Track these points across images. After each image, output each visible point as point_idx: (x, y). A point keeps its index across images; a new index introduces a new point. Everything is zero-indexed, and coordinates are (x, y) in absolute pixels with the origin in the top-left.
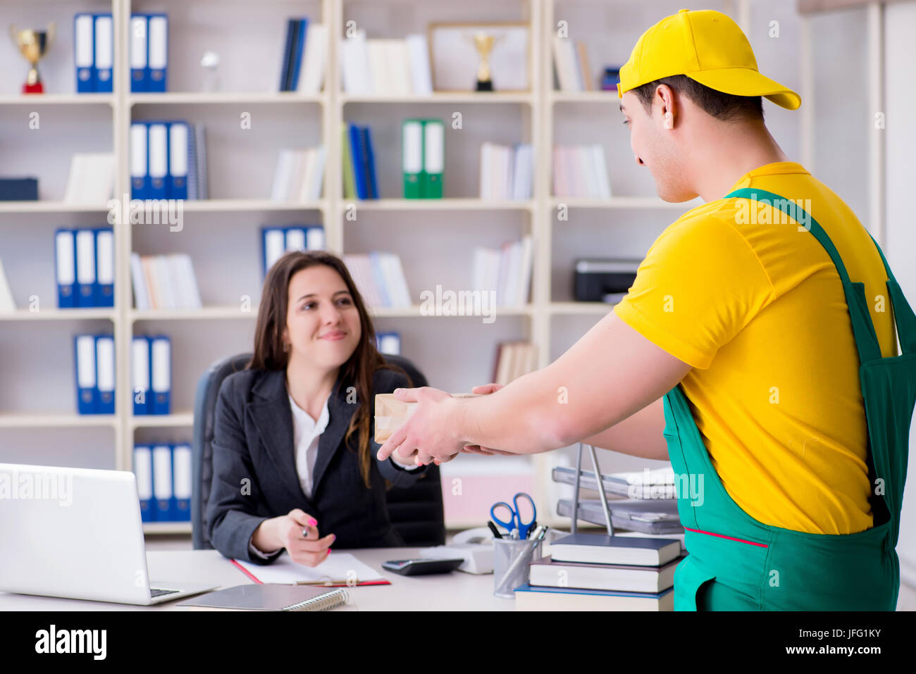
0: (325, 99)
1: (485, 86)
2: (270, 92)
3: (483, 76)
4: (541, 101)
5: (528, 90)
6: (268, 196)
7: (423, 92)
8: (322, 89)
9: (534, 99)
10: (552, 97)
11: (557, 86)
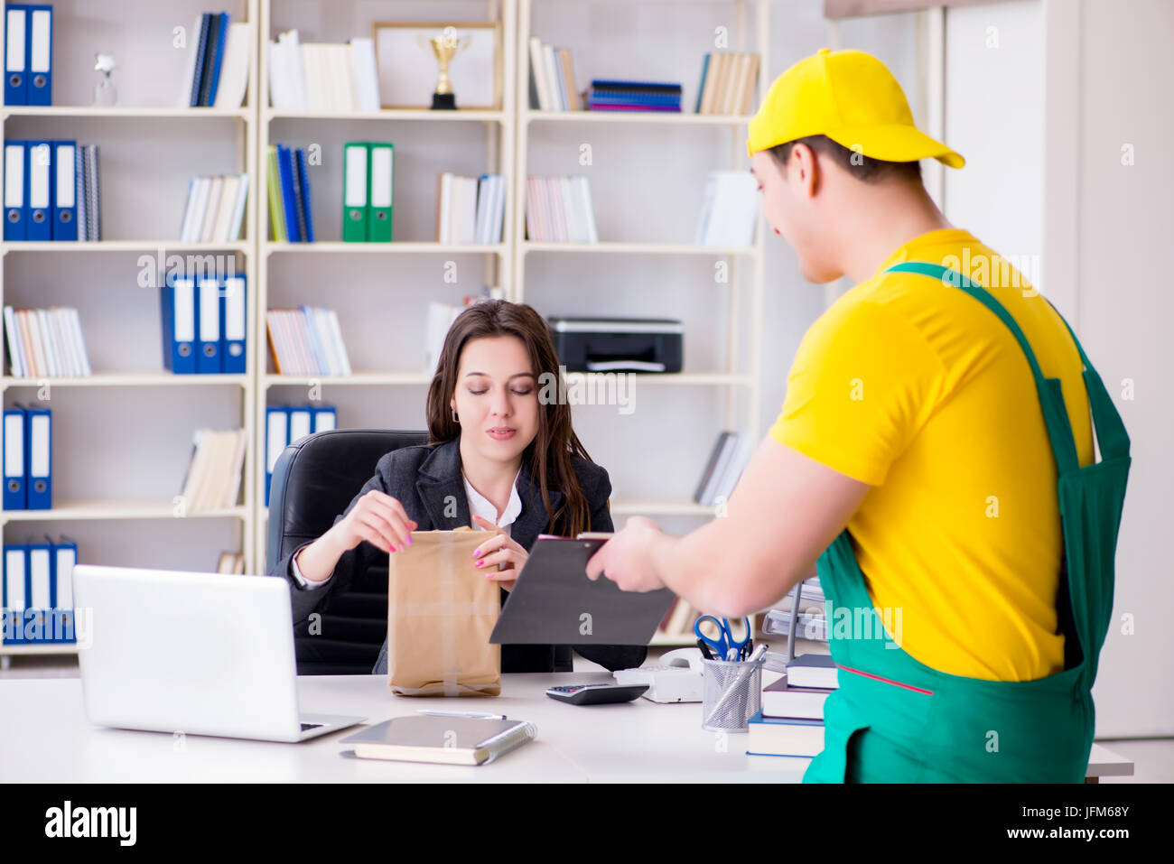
0: (249, 114)
1: (444, 101)
2: (180, 104)
3: (442, 90)
4: (515, 119)
5: (500, 107)
6: (180, 238)
7: (369, 108)
8: (245, 103)
9: (506, 118)
10: (527, 115)
11: (534, 103)
